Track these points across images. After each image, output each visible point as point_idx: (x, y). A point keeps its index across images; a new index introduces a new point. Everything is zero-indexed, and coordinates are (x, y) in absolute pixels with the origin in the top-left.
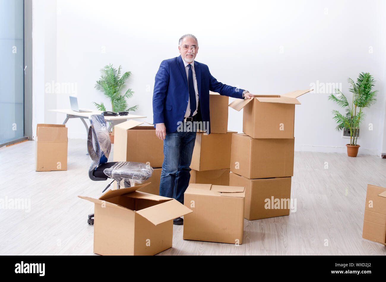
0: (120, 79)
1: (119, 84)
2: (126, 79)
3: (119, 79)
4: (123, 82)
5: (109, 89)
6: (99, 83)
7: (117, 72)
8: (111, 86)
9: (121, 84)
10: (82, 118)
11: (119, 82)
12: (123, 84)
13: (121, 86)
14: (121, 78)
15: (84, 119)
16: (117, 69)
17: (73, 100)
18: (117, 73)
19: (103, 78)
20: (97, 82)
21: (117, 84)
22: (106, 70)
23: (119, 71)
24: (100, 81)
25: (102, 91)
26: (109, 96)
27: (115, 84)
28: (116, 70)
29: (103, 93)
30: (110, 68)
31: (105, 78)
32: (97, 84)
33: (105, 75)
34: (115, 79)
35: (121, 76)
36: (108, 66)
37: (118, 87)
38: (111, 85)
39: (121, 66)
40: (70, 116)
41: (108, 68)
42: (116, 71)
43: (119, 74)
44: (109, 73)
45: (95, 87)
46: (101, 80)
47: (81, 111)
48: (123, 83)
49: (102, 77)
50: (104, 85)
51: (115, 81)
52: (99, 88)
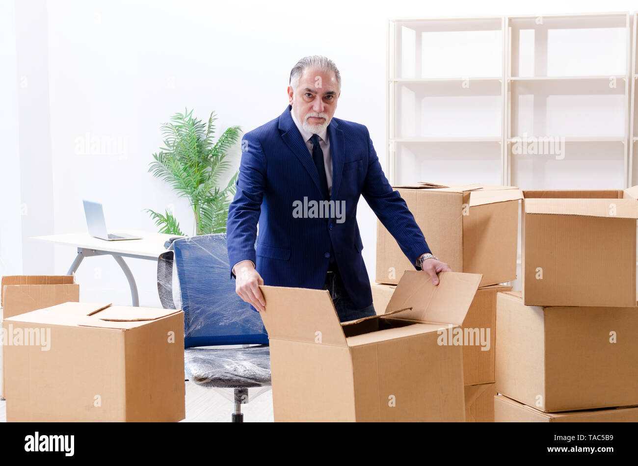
0: (213, 146)
1: (212, 159)
2: (230, 147)
3: (210, 148)
4: (220, 154)
5: (185, 174)
6: (161, 158)
7: (204, 129)
8: (191, 167)
9: (217, 160)
10: (118, 256)
11: (211, 155)
12: (222, 161)
13: (215, 164)
14: (217, 145)
15: (124, 258)
16: (205, 121)
17: (93, 210)
18: (206, 132)
19: (170, 147)
20: (155, 157)
21: (206, 160)
22: (176, 126)
23: (209, 127)
24: (161, 154)
25: (168, 179)
26: (187, 193)
27: (200, 160)
28: (202, 123)
29: (170, 186)
30: (187, 119)
31: (173, 146)
32: (156, 161)
33: (173, 138)
34: (200, 146)
35: (215, 139)
36: (181, 115)
37: (209, 169)
38: (189, 164)
39: (213, 114)
40: (84, 253)
41: (181, 119)
42: (203, 126)
43: (211, 135)
44: (184, 131)
45: (150, 171)
46: (165, 151)
47: (112, 238)
48: (222, 157)
49: (168, 145)
50: (173, 165)
51: (200, 152)
52: (159, 173)
